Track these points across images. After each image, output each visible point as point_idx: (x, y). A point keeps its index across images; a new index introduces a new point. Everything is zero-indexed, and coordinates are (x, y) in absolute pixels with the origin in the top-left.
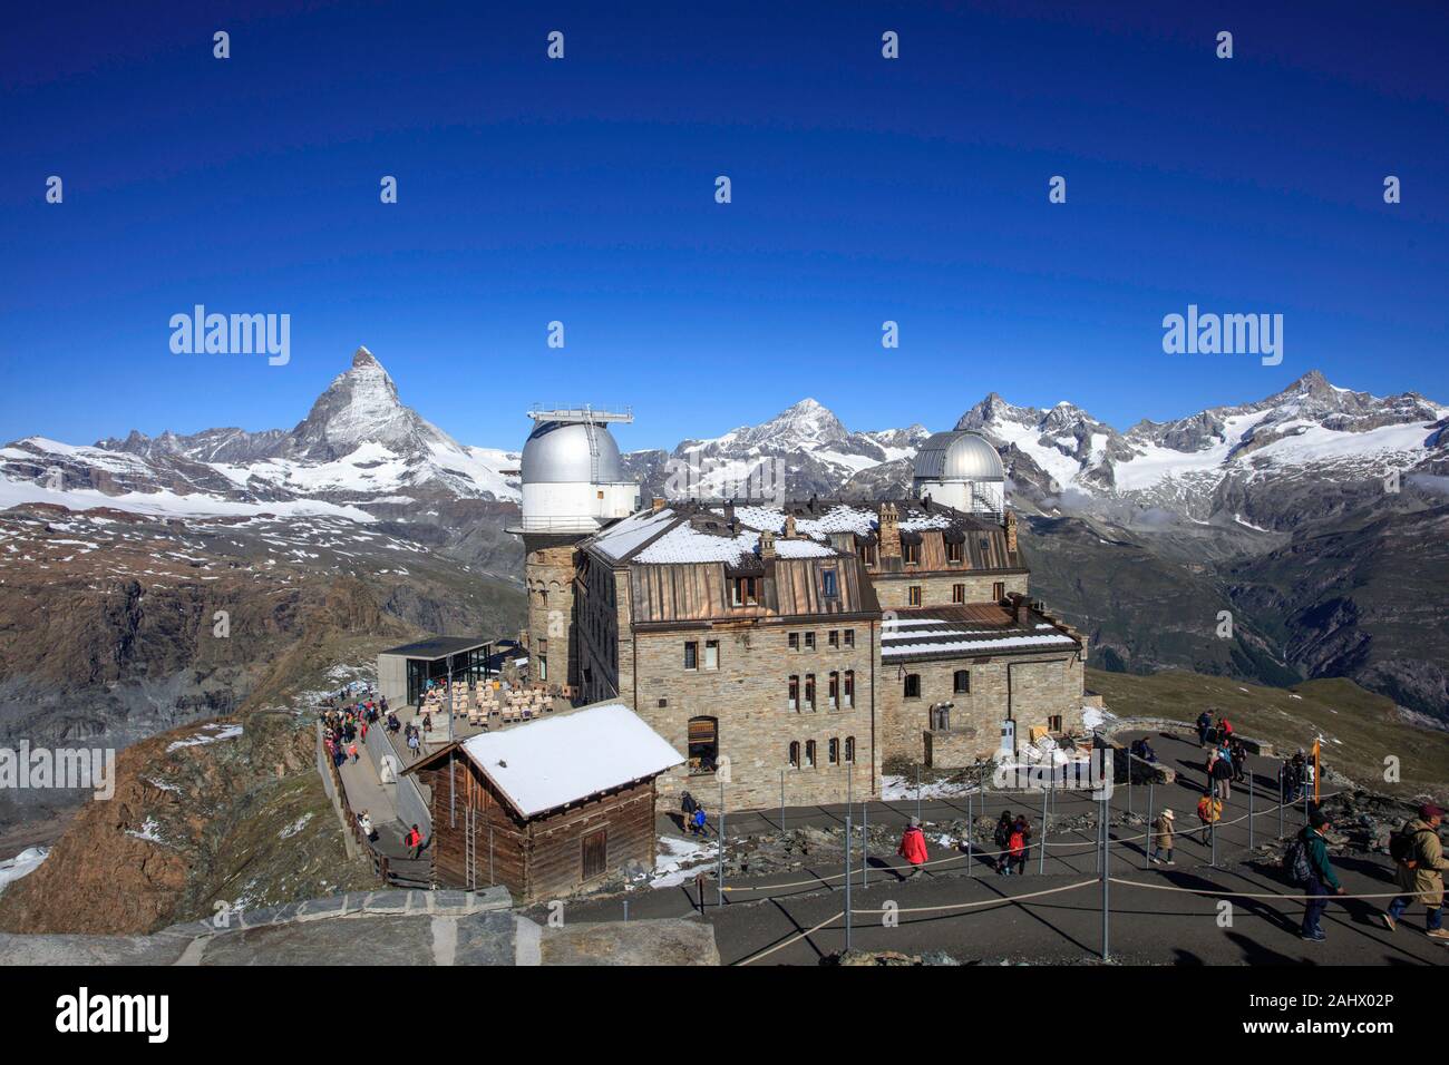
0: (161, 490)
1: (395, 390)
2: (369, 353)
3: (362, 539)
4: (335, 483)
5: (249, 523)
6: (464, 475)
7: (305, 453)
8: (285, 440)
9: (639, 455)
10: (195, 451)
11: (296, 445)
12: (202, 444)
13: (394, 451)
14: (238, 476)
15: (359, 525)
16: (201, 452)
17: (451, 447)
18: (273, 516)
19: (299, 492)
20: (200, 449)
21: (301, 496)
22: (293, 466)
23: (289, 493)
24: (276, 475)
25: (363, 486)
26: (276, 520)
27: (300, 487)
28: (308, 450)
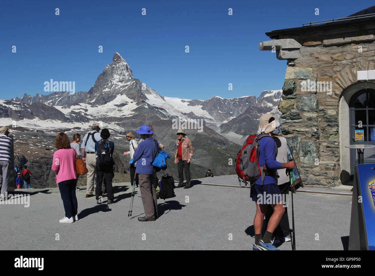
0: (35, 118)
1: (131, 71)
2: (119, 55)
3: (117, 138)
4: (106, 114)
5: (70, 131)
6: (162, 109)
7: (93, 101)
8: (86, 96)
9: (243, 99)
10: (49, 102)
11: (90, 97)
12: (52, 99)
13: (131, 99)
14: (66, 111)
15: (116, 132)
16: (51, 102)
17: (156, 97)
18: (81, 128)
19: (92, 118)
20: (51, 101)
21: (92, 120)
22: (89, 107)
23: (87, 118)
24: (81, 110)
25: (118, 115)
26: (81, 130)
27: (91, 116)
28: (95, 99)
